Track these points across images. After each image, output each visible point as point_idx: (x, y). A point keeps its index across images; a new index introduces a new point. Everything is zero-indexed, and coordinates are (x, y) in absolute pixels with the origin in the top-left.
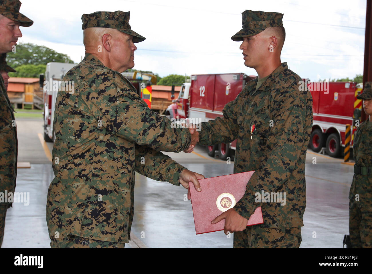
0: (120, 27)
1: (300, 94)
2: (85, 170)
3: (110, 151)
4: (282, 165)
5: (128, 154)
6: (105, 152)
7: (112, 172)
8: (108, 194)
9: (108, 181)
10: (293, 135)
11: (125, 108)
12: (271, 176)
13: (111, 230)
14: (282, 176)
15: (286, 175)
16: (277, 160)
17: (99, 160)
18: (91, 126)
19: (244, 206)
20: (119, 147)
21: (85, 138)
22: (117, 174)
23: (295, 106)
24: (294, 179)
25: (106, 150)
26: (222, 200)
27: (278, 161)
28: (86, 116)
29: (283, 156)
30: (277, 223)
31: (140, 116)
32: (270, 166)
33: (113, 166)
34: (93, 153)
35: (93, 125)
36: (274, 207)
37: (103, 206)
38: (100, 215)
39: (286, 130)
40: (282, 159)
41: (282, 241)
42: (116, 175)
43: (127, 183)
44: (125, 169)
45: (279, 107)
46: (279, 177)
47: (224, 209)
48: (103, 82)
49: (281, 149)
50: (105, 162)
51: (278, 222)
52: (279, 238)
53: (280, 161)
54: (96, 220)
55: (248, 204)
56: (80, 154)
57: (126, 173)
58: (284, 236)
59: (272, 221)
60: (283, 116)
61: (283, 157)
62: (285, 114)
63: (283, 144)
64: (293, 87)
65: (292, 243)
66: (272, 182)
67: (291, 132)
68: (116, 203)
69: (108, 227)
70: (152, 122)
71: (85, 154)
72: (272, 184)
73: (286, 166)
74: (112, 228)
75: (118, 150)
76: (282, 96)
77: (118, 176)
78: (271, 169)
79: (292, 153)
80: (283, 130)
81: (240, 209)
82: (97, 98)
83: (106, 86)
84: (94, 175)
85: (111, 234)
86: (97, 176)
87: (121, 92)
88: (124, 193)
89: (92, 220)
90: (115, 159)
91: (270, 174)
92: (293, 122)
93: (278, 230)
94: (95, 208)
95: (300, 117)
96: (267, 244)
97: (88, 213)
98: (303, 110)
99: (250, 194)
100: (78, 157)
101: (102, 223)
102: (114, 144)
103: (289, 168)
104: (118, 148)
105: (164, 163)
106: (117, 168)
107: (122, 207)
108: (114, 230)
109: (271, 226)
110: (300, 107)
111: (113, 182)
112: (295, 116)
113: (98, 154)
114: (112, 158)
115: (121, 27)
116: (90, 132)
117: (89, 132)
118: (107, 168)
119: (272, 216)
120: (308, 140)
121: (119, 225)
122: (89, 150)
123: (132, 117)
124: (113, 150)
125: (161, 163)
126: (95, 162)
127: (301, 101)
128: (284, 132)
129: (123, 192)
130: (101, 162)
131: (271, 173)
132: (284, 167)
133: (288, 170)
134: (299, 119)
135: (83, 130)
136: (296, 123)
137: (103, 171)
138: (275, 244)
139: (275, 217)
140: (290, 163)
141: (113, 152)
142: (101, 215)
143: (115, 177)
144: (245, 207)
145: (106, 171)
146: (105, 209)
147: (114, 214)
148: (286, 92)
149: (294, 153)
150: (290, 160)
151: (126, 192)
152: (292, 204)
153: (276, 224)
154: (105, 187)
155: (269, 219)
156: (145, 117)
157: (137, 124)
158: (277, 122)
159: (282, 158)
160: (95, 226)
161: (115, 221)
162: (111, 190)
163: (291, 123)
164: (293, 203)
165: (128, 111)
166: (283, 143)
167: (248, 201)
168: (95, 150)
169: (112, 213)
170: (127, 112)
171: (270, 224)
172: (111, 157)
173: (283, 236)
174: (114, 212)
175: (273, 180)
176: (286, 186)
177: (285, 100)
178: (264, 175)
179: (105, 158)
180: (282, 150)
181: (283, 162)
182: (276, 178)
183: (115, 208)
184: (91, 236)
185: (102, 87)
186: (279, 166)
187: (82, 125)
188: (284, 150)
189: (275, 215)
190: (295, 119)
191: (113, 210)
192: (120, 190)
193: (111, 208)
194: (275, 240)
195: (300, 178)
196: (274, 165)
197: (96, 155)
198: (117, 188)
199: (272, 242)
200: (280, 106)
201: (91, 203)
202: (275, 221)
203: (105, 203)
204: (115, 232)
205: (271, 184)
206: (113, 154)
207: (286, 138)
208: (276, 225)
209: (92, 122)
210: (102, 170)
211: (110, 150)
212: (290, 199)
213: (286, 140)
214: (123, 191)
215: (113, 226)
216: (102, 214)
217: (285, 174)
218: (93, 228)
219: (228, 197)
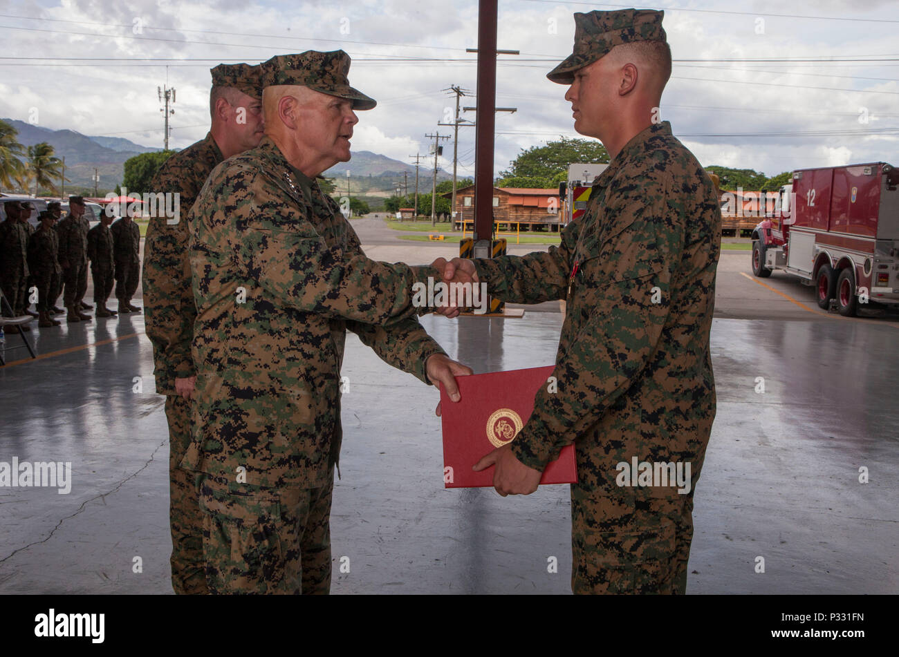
0: (313, 80)
1: (669, 192)
2: (217, 350)
3: (262, 318)
4: (608, 359)
5: (305, 323)
6: (253, 320)
7: (266, 357)
8: (255, 397)
9: (258, 373)
10: (639, 290)
11: (261, 242)
12: (579, 382)
13: (260, 465)
14: (605, 383)
15: (616, 383)
16: (592, 347)
17: (242, 334)
18: (224, 272)
19: (526, 441)
20: (282, 309)
21: (214, 293)
22: (279, 361)
23: (646, 221)
24: (659, 390)
25: (256, 316)
26: (496, 424)
27: (597, 349)
28: (213, 252)
29: (609, 338)
30: (606, 484)
31: (286, 258)
32: (577, 360)
33: (269, 346)
34: (230, 320)
35: (226, 269)
36: (604, 448)
37: (241, 420)
38: (236, 435)
39: (619, 277)
40: (606, 345)
41: (626, 525)
42: (275, 362)
43: (300, 377)
44: (296, 351)
45: (611, 223)
46: (600, 386)
47: (500, 441)
48: (234, 192)
49: (605, 321)
50: (251, 337)
51: (609, 482)
52: (619, 517)
53: (601, 349)
54: (229, 444)
55: (533, 439)
56: (210, 321)
57: (298, 359)
58: (632, 515)
59: (597, 478)
60: (619, 244)
61: (610, 340)
62: (622, 240)
63: (610, 309)
64: (650, 175)
65: (656, 531)
66: (582, 395)
67: (634, 282)
68: (271, 416)
69: (254, 458)
70: (310, 270)
71: (220, 322)
72: (580, 400)
73: (617, 362)
74: (261, 460)
75: (281, 315)
76: (622, 196)
77: (280, 365)
78: (580, 365)
79: (632, 331)
80: (612, 277)
81: (518, 448)
82: (224, 222)
83: (237, 198)
84: (231, 361)
85: (260, 471)
86: (236, 363)
87: (259, 210)
88: (293, 396)
89: (222, 443)
90: (275, 332)
91: (576, 377)
92: (640, 258)
93: (615, 499)
94: (227, 422)
95: (662, 247)
96: (591, 527)
97: (217, 430)
98: (672, 231)
99: (537, 418)
100: (209, 326)
101: (241, 449)
102: (271, 304)
103: (624, 367)
104: (280, 312)
105: (403, 339)
106: (280, 349)
107: (285, 422)
108: (265, 465)
109: (595, 489)
110: (666, 222)
111: (269, 375)
112: (646, 243)
113: (240, 322)
114: (267, 330)
115: (316, 81)
116: (223, 281)
117: (220, 282)
118: (255, 349)
119: (598, 467)
120: (700, 300)
121: (277, 456)
122: (225, 315)
123: (273, 259)
124: (268, 315)
125: (398, 337)
126: (233, 337)
127: (670, 207)
128: (613, 281)
129: (291, 394)
130: (244, 337)
131: (579, 374)
132: (613, 362)
133: (621, 370)
134: (657, 251)
135: (210, 279)
136: (649, 261)
137: (249, 354)
138: (607, 529)
139: (604, 470)
140: (626, 355)
141: (269, 319)
142: (239, 435)
143: (273, 367)
144: (528, 444)
145: (253, 354)
146: (246, 426)
147: (265, 435)
148: (632, 188)
149: (639, 330)
150: (626, 348)
151: (299, 395)
152: (650, 446)
153: (606, 486)
154: (250, 384)
155: (591, 472)
156: (295, 260)
157: (283, 272)
158: (604, 256)
159: (607, 341)
160: (227, 455)
161: (267, 447)
162: (262, 389)
163: (635, 261)
164: (652, 444)
165: (267, 248)
166: (611, 307)
167: (533, 433)
168: (235, 316)
169: (261, 433)
170: (264, 250)
171: (592, 484)
172: (265, 329)
173: (629, 515)
174: (265, 431)
175: (584, 391)
176: (635, 404)
177: (625, 206)
178: (565, 379)
179: (253, 330)
180: (609, 322)
181: (610, 350)
182: (592, 388)
183: (269, 425)
184: (221, 472)
185: (231, 201)
186: (598, 359)
187: (208, 269)
188: (613, 324)
189: (605, 466)
190: (647, 250)
191: (263, 428)
192: (285, 390)
193: (259, 424)
194: (608, 520)
195: (678, 387)
196: (587, 357)
197: (235, 324)
198: (277, 386)
199: (601, 523)
200: (613, 220)
201: (222, 412)
202: (603, 478)
203: (247, 414)
204: (268, 469)
205: (578, 400)
206: (269, 322)
207: (620, 296)
208: (606, 489)
209: (224, 264)
210: (247, 353)
211: (263, 316)
212: (645, 433)
213: (618, 300)
214: (291, 392)
215: (264, 456)
216: (240, 433)
217: (614, 379)
218: (225, 458)
219: (509, 418)
